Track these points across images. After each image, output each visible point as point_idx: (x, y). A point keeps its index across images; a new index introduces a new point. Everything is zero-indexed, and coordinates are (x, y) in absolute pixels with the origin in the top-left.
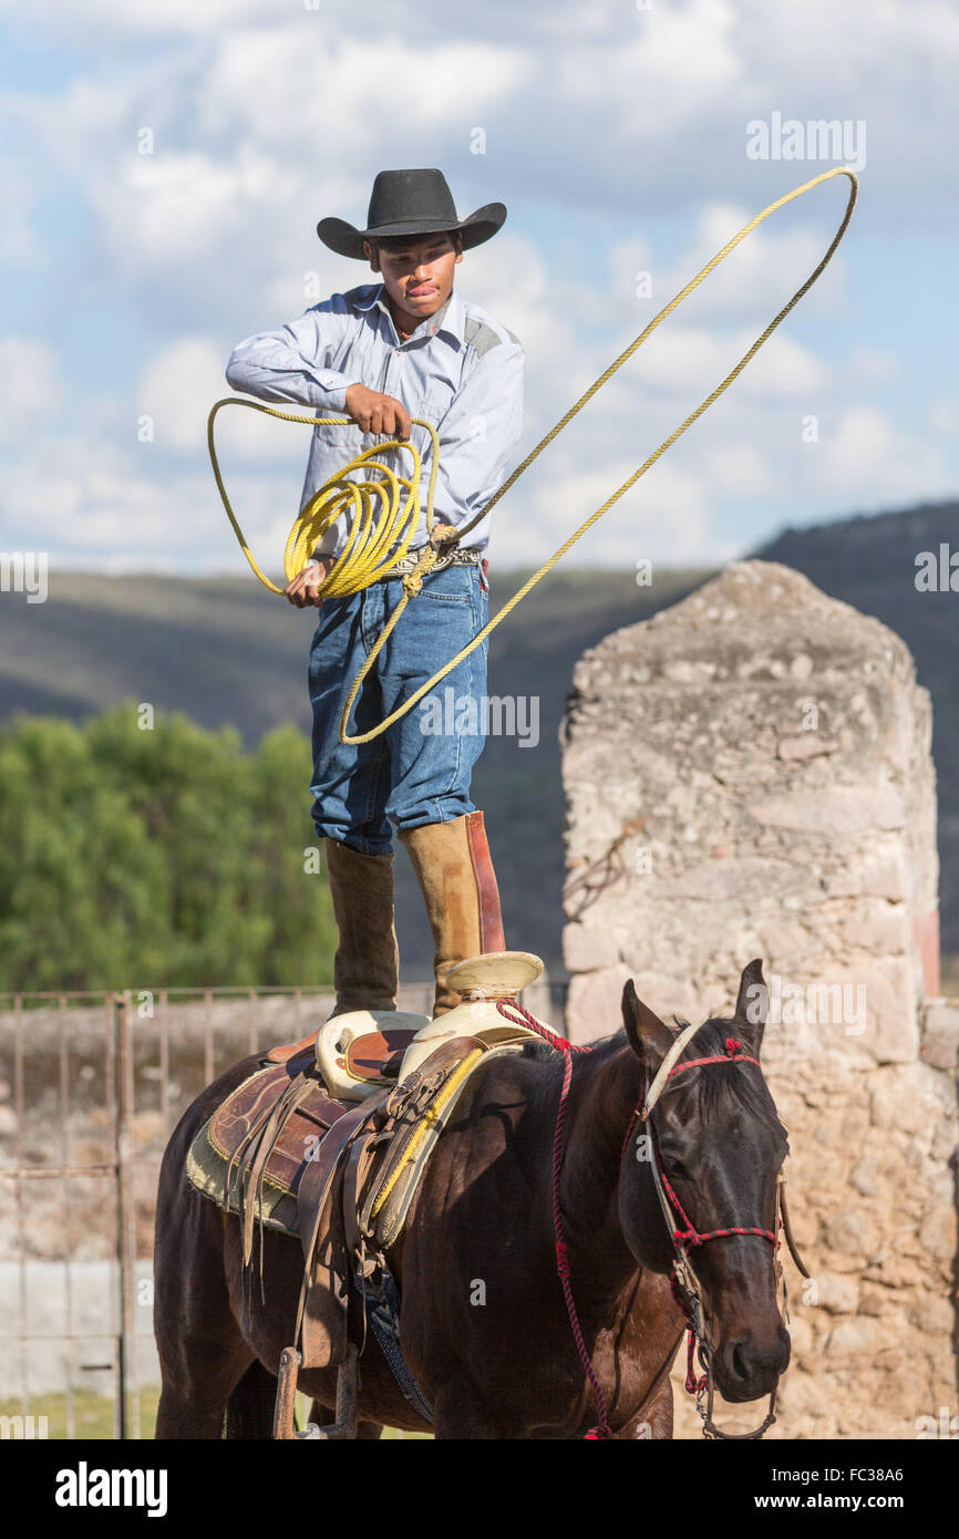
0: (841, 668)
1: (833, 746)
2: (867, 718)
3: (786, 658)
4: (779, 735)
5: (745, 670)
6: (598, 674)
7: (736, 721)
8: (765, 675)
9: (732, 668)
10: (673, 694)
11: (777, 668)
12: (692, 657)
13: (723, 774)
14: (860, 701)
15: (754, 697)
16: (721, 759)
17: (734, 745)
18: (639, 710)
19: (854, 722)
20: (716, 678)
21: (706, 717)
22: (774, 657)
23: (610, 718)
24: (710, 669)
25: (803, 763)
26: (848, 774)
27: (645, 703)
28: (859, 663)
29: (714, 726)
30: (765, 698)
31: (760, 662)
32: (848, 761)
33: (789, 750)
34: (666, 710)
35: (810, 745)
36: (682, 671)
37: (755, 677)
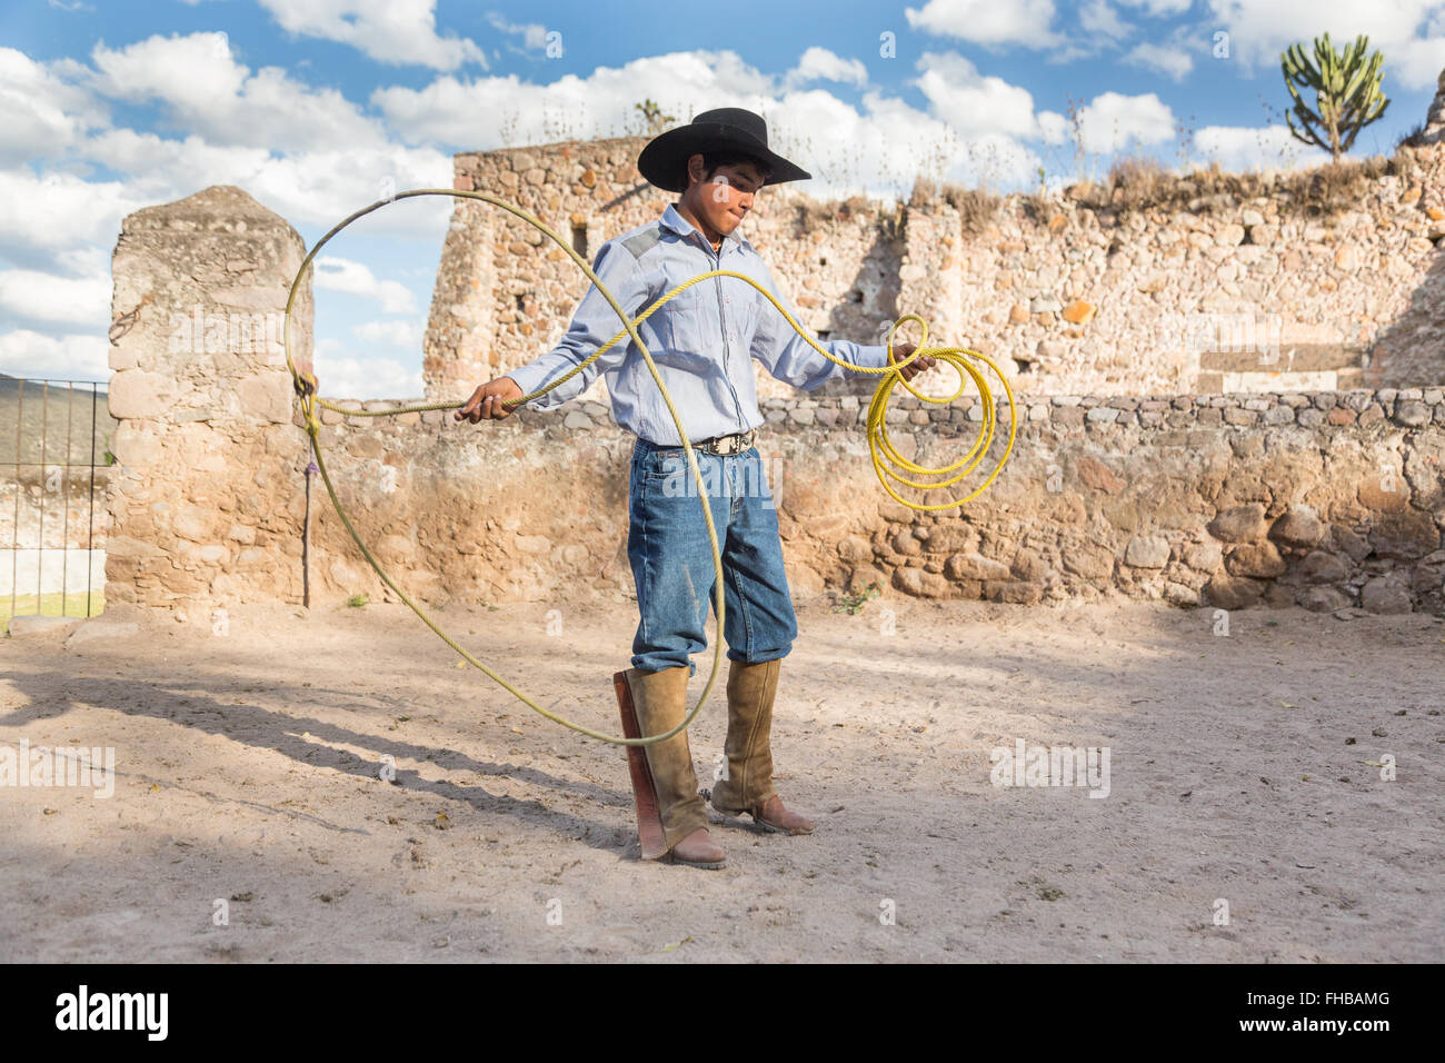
0: (261, 229)
1: (255, 266)
2: (273, 253)
3: (234, 223)
4: (228, 260)
5: (212, 226)
6: (134, 223)
7: (205, 250)
8: (223, 230)
9: (205, 225)
10: (172, 234)
11: (229, 227)
12: (184, 218)
13: (197, 276)
14: (270, 245)
15: (215, 239)
16: (196, 268)
17: (203, 262)
18: (154, 241)
19: (266, 255)
20: (196, 229)
21: (189, 247)
22: (227, 221)
23: (138, 244)
24: (194, 225)
25: (239, 274)
26: (262, 281)
27: (157, 237)
28: (271, 227)
29: (193, 252)
30: (221, 240)
31: (220, 223)
32: (262, 274)
33: (232, 266)
34: (168, 242)
35: (243, 264)
36: (179, 225)
37: (216, 230)
